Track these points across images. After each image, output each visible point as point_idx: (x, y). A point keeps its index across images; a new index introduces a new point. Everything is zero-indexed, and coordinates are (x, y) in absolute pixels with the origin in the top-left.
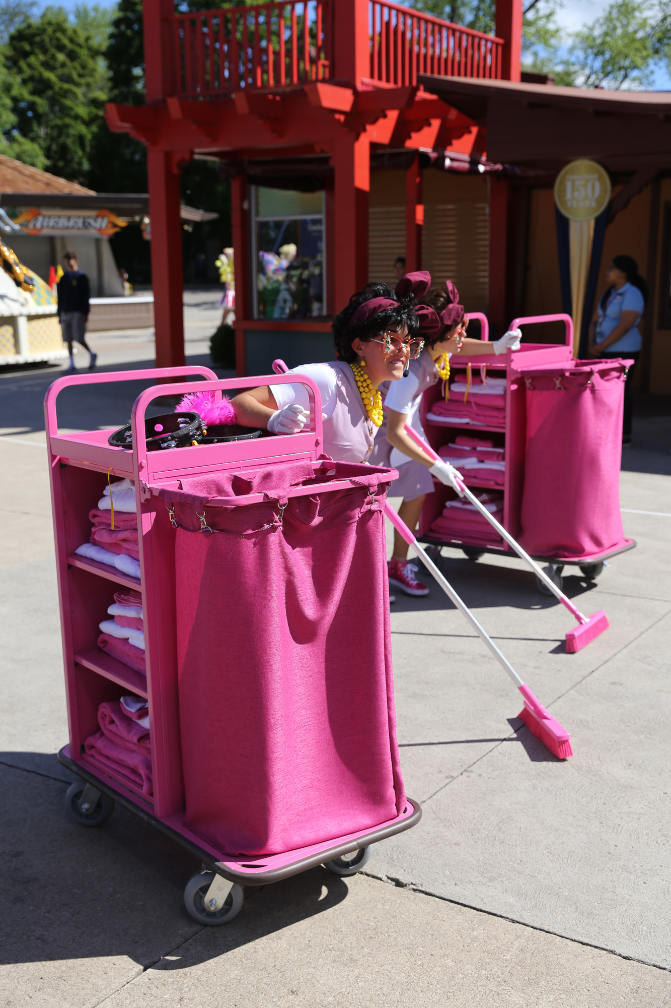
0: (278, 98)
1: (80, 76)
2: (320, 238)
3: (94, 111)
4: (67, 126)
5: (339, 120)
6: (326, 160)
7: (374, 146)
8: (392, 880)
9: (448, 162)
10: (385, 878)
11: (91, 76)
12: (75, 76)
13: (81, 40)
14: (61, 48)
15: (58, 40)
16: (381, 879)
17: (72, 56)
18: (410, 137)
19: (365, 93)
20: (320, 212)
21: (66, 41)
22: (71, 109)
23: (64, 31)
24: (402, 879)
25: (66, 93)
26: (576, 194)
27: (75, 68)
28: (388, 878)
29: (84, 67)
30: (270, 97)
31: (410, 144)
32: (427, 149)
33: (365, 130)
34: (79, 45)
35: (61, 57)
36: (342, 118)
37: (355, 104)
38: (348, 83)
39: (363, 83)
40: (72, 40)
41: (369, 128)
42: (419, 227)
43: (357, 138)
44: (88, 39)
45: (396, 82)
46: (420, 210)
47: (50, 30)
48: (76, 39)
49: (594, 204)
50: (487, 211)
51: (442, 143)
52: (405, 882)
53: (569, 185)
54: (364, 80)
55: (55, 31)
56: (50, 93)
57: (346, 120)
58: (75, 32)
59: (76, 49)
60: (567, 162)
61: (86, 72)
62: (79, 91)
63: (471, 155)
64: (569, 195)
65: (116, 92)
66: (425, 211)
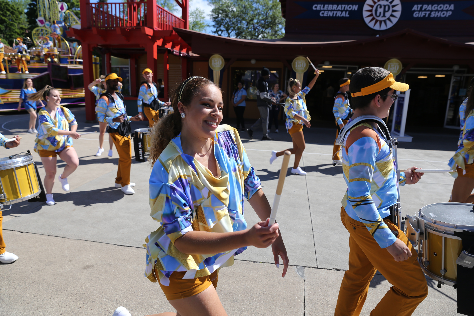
0: (128, 30)
1: (16, 20)
2: (128, 73)
3: (22, 31)
4: (12, 35)
5: (149, 38)
6: (143, 50)
7: (158, 46)
8: (335, 269)
9: (174, 53)
10: (333, 269)
11: (20, 20)
12: (14, 19)
13: (16, 9)
14: (8, 10)
15: (7, 7)
16: (332, 270)
17: (12, 13)
18: (166, 45)
19: (156, 31)
20: (128, 65)
21: (10, 8)
22: (14, 29)
23: (9, 5)
24: (339, 268)
25: (12, 25)
26: (215, 63)
27: (14, 17)
28: (334, 269)
29: (17, 17)
30: (126, 30)
31: (166, 46)
32: (169, 48)
33: (156, 42)
34: (15, 10)
35: (8, 13)
36: (150, 37)
37: (154, 34)
38: (151, 27)
39: (155, 28)
40: (12, 8)
41: (157, 41)
42: (168, 70)
43: (154, 44)
44: (18, 9)
45: (162, 29)
46: (168, 65)
47: (4, 4)
48: (14, 8)
49: (220, 67)
50: (181, 67)
51: (173, 47)
52: (340, 269)
53: (213, 61)
54: (156, 27)
55: (5, 5)
56: (5, 24)
57: (151, 38)
58: (13, 6)
59: (14, 11)
60: (212, 55)
61: (18, 19)
62: (16, 24)
63: (179, 51)
64: (213, 64)
65: (30, 26)
66: (169, 66)
